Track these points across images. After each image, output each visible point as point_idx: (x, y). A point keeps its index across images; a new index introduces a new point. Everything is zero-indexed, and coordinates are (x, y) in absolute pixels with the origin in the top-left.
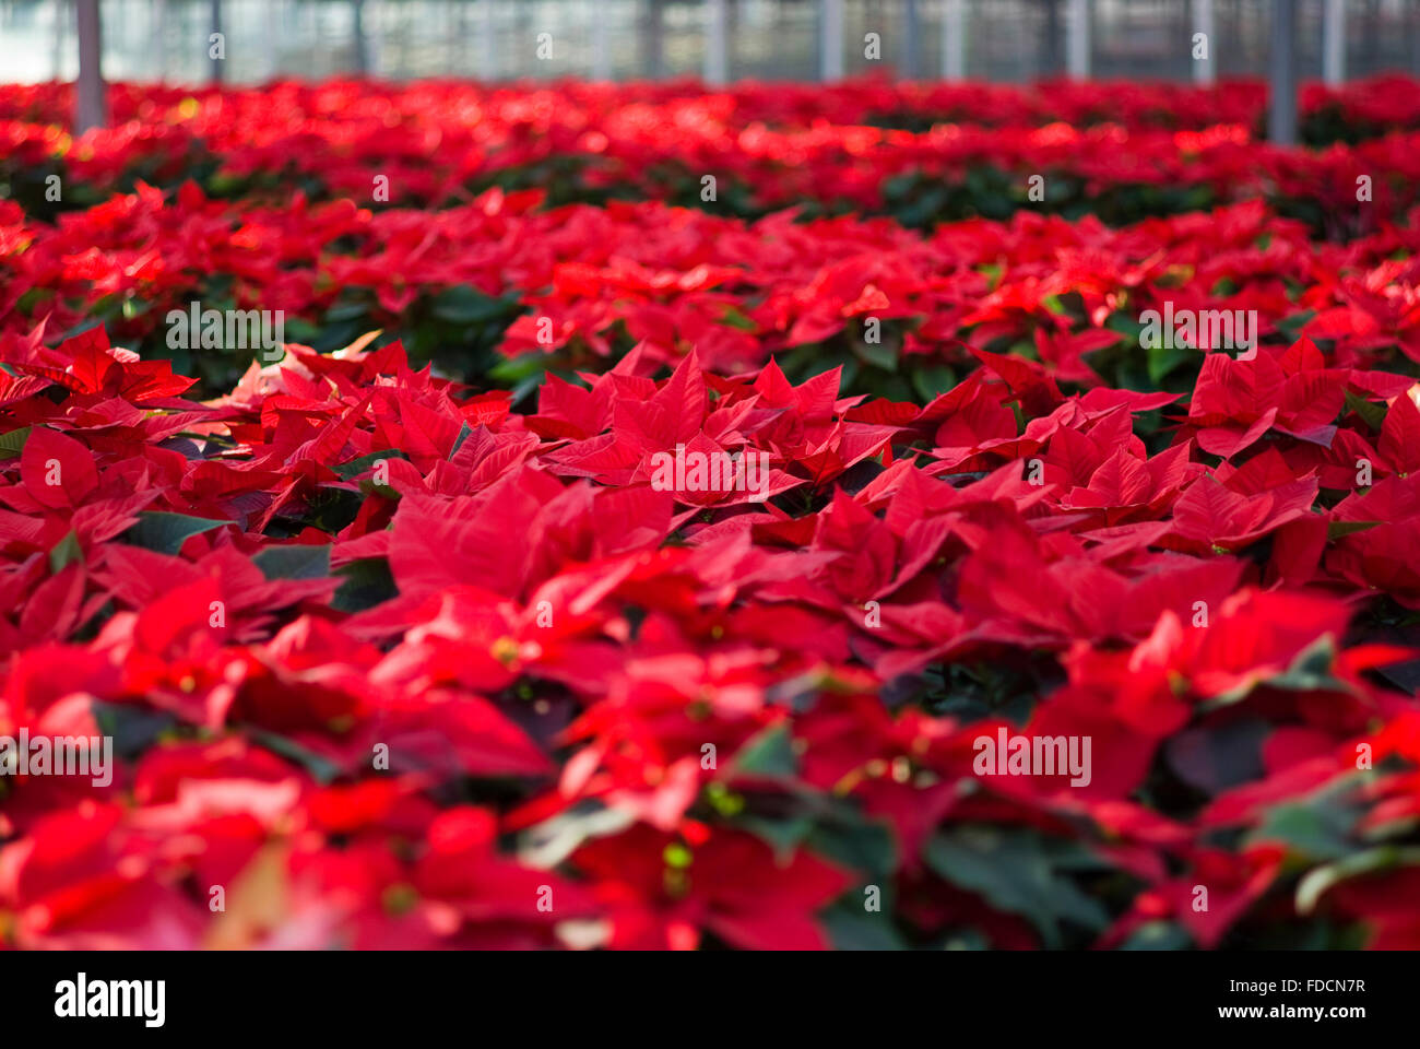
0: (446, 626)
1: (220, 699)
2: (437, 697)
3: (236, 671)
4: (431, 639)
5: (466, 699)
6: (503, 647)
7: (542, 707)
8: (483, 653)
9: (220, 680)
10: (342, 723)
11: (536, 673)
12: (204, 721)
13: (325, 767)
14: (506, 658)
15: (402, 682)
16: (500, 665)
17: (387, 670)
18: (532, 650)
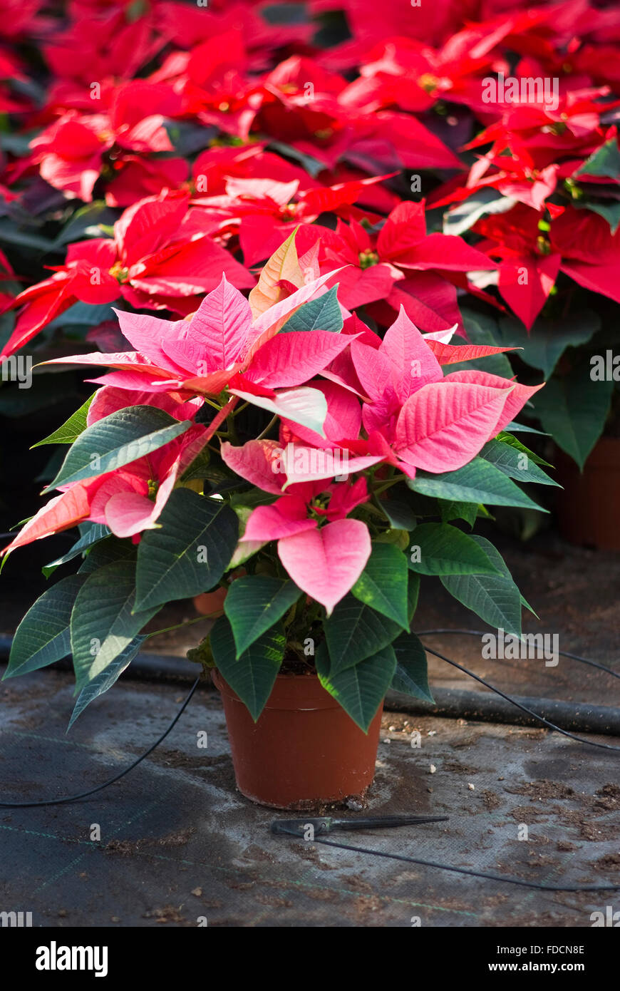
0: (388, 65)
1: (247, 118)
2: (384, 116)
3: (256, 100)
4: (380, 75)
5: (404, 117)
6: (427, 81)
7: (452, 121)
8: (414, 85)
9: (246, 106)
10: (324, 134)
11: (449, 98)
12: (237, 134)
13: (314, 166)
14: (429, 88)
15: (361, 103)
16: (424, 93)
17: (350, 96)
18: (446, 84)
